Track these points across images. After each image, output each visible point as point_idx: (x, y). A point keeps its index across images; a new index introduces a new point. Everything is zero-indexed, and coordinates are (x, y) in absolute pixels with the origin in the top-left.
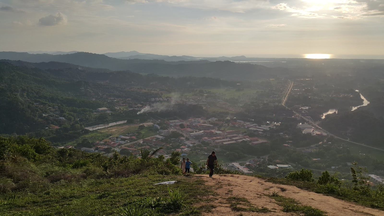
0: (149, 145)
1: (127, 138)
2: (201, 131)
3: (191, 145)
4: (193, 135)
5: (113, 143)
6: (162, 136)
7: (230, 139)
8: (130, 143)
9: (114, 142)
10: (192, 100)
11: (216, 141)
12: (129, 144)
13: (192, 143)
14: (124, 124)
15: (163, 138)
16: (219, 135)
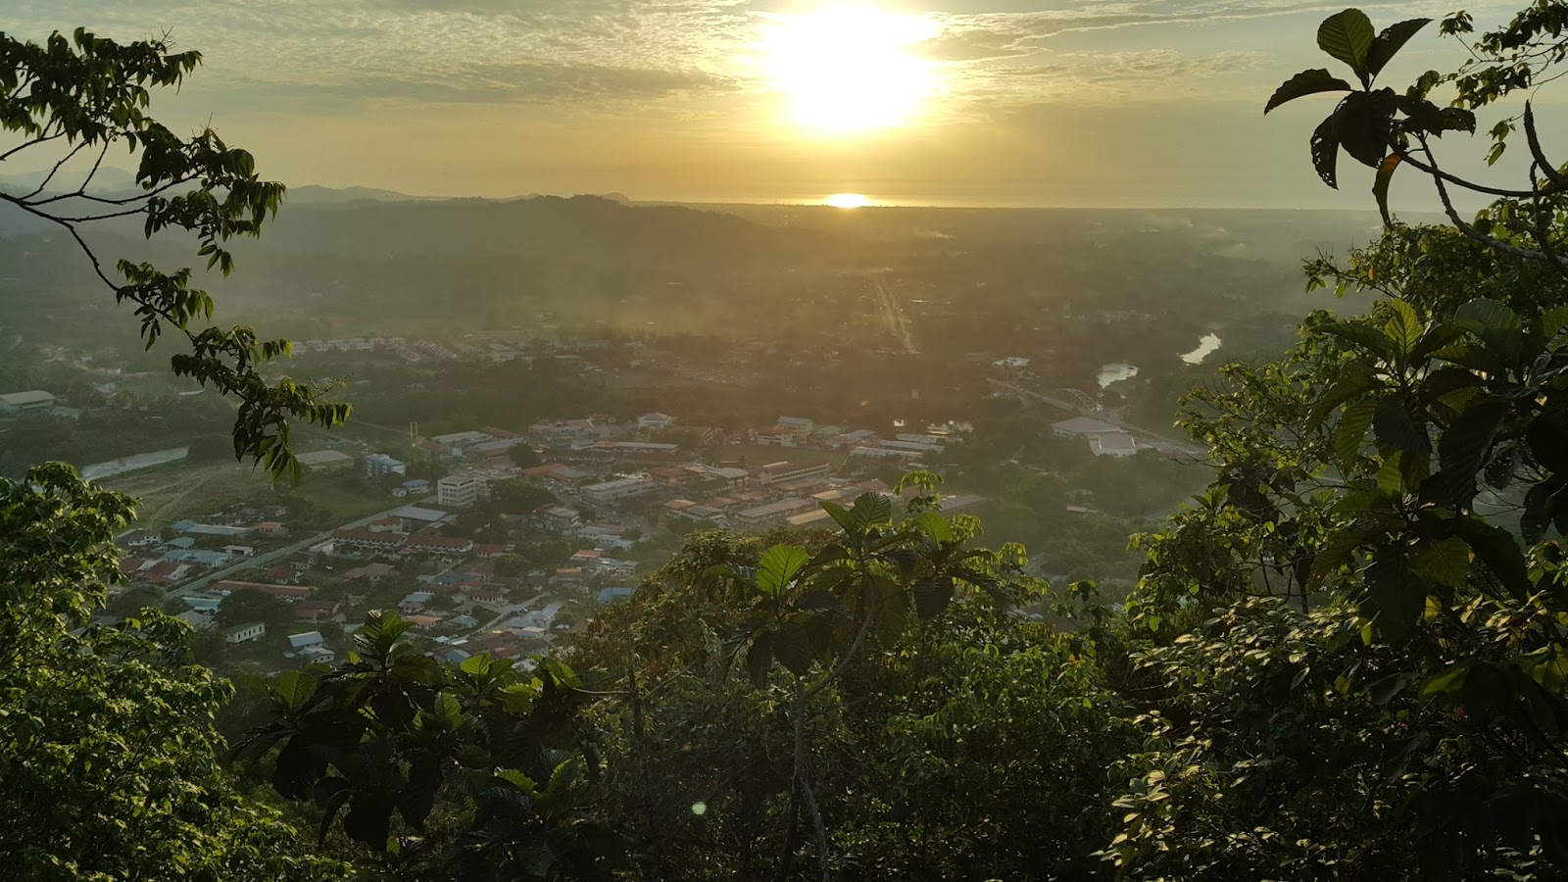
0: (385, 561)
1: (231, 533)
2: (633, 476)
3: (626, 544)
4: (604, 494)
5: (150, 563)
6: (435, 507)
7: (804, 502)
8: (261, 559)
9: (156, 556)
10: (502, 346)
11: (743, 513)
12: (251, 564)
13: (624, 536)
14: (173, 466)
15: (447, 519)
16: (736, 484)
